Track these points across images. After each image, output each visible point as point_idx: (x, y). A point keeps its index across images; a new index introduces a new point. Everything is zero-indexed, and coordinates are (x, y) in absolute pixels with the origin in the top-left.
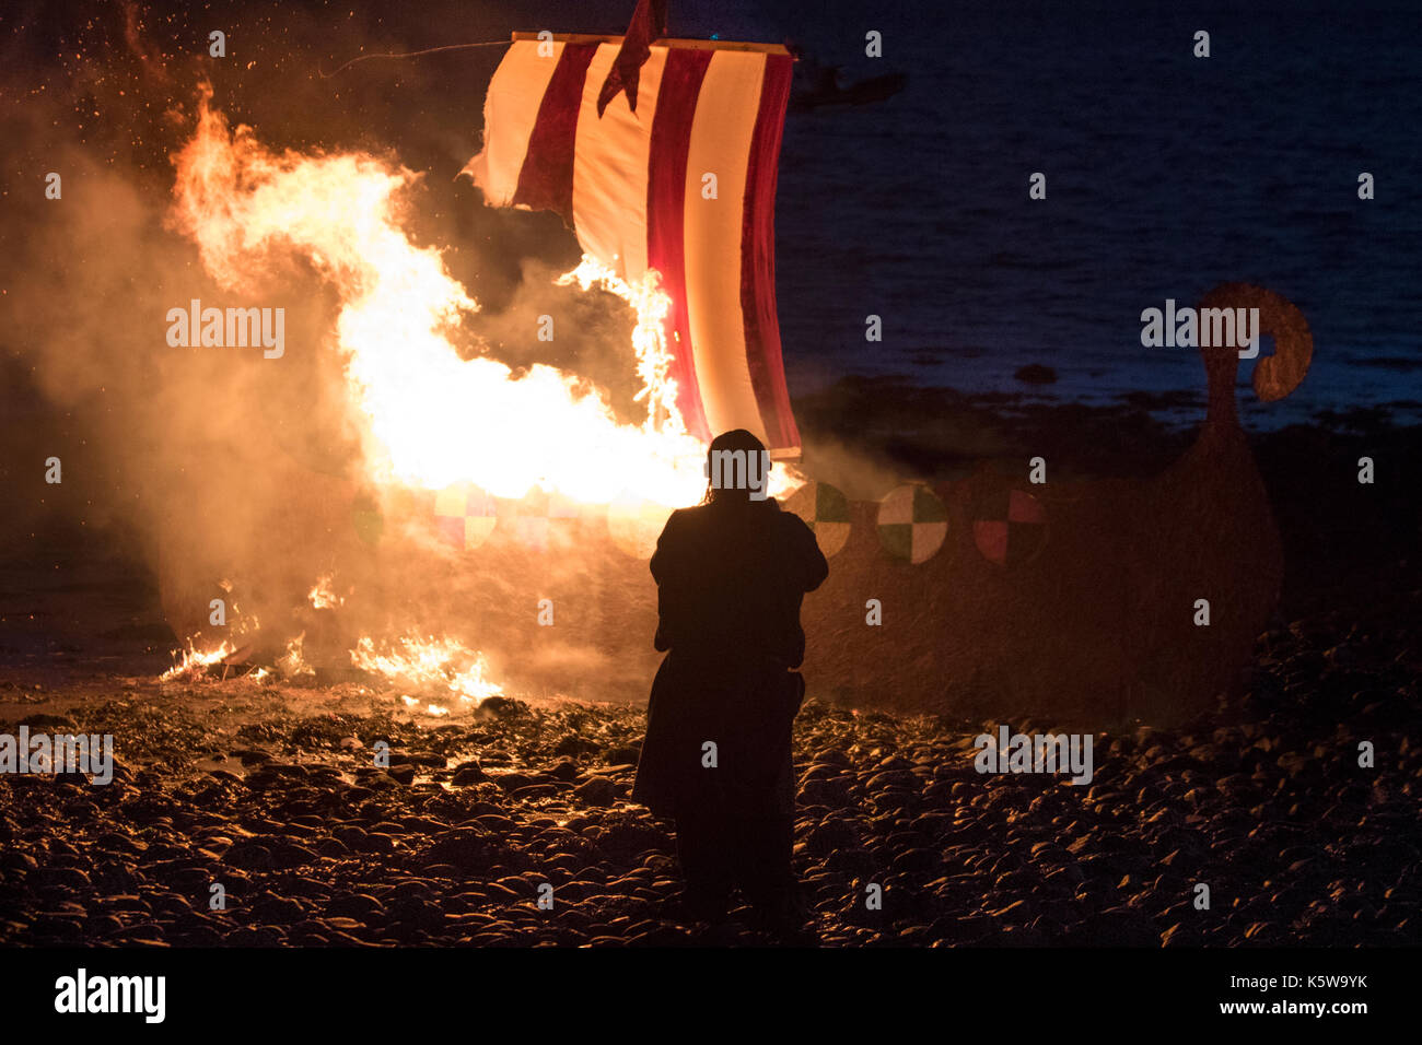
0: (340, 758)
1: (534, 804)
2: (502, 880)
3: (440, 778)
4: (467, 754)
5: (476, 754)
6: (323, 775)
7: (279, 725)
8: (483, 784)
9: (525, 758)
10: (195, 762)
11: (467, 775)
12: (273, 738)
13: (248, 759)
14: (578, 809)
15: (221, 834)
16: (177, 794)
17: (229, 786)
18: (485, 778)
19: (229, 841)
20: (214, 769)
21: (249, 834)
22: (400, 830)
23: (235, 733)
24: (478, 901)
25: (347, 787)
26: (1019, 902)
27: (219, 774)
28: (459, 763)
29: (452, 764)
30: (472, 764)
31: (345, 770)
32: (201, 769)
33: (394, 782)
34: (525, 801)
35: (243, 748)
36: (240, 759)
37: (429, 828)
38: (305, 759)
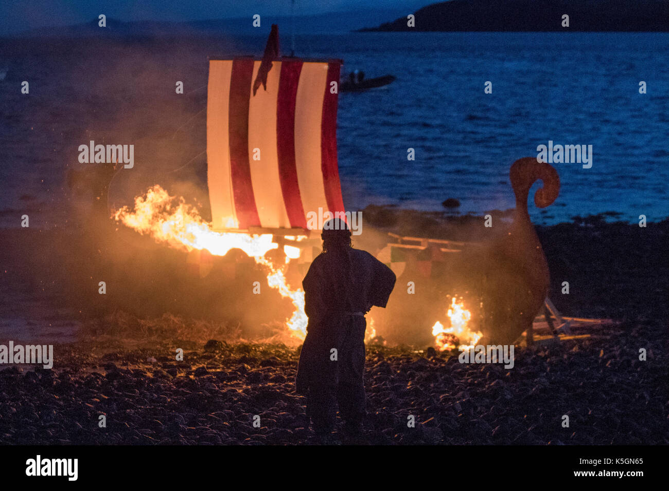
0: (146, 366)
1: (229, 383)
2: (214, 413)
3: (189, 373)
4: (201, 364)
5: (205, 364)
6: (138, 373)
7: (121, 353)
8: (207, 376)
9: (226, 365)
10: (85, 369)
11: (200, 372)
12: (118, 359)
13: (107, 367)
14: (247, 385)
15: (95, 397)
16: (76, 382)
17: (99, 378)
18: (208, 373)
19: (98, 400)
20: (92, 371)
21: (106, 397)
22: (171, 395)
23: (102, 357)
24: (202, 422)
25: (149, 378)
26: (433, 418)
27: (94, 374)
28: (197, 367)
29: (194, 368)
30: (203, 368)
31: (149, 371)
32: (86, 371)
33: (169, 375)
34: (225, 382)
35: (106, 363)
36: (103, 368)
37: (184, 394)
38: (131, 367)
